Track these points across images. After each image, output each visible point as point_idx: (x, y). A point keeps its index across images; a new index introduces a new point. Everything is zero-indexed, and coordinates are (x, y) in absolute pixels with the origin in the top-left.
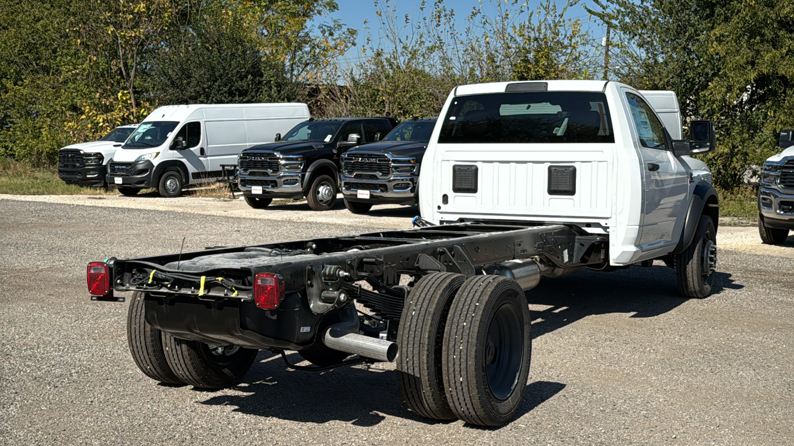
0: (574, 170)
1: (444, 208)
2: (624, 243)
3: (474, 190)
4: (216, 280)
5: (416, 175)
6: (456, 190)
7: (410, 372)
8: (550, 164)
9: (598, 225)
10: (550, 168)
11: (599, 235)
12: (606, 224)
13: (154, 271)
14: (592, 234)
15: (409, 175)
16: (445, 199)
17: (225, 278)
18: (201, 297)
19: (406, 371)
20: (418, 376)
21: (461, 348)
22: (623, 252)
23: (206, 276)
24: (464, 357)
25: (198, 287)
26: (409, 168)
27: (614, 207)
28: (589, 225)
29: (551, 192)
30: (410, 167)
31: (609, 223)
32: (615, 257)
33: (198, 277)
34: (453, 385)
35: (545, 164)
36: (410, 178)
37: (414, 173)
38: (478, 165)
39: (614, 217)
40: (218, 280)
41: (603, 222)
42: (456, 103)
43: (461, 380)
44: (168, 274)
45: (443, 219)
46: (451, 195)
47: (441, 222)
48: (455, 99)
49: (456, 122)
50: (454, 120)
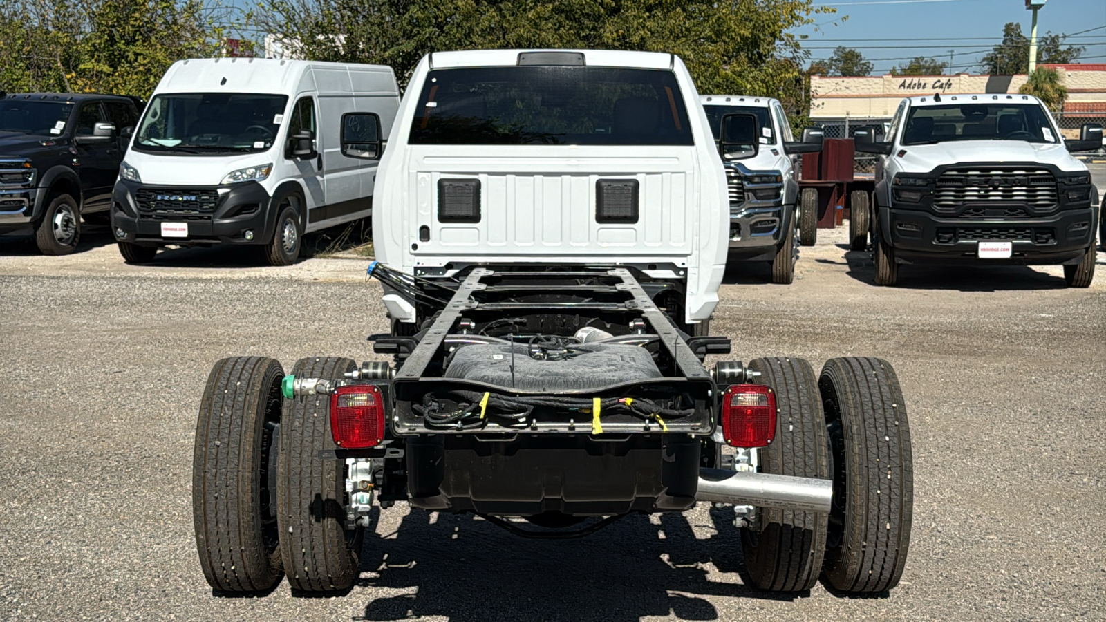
0: (636, 184)
1: (424, 247)
2: (707, 291)
3: (476, 218)
4: (618, 403)
5: (32, 188)
6: (443, 218)
7: (799, 523)
8: (597, 178)
9: (671, 266)
10: (598, 184)
11: (666, 280)
12: (683, 264)
13: (487, 394)
14: (655, 280)
15: (20, 187)
16: (425, 233)
17: (636, 399)
18: (599, 436)
19: (791, 523)
20: (812, 528)
21: (889, 477)
22: (706, 303)
23: (601, 398)
24: (896, 490)
25: (589, 418)
26: (20, 176)
27: (696, 238)
28: (653, 266)
29: (601, 218)
30: (23, 173)
31: (689, 263)
32: (694, 311)
33: (588, 400)
34: (871, 537)
35: (591, 176)
36: (23, 192)
37: (29, 185)
38: (481, 178)
39: (695, 252)
40: (624, 403)
41: (678, 262)
42: (434, 80)
43: (888, 527)
44: (524, 399)
45: (420, 265)
46: (435, 226)
47: (416, 269)
48: (431, 74)
49: (438, 111)
50: (433, 108)
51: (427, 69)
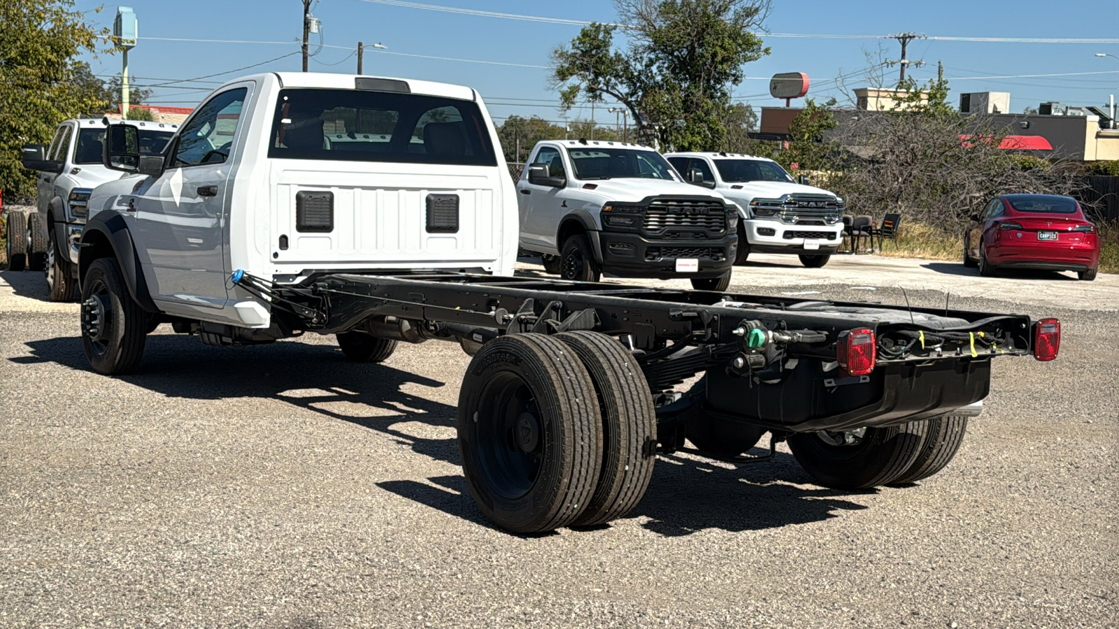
0: (457, 200)
1: (284, 256)
3: (329, 228)
6: (301, 228)
8: (428, 192)
10: (428, 197)
16: (284, 242)
27: (499, 246)
29: (430, 229)
35: (422, 191)
38: (334, 191)
39: (499, 258)
41: (486, 267)
42: (286, 98)
45: (278, 273)
46: (294, 236)
47: (275, 276)
48: (283, 93)
49: (293, 126)
50: (288, 124)
51: (279, 89)
